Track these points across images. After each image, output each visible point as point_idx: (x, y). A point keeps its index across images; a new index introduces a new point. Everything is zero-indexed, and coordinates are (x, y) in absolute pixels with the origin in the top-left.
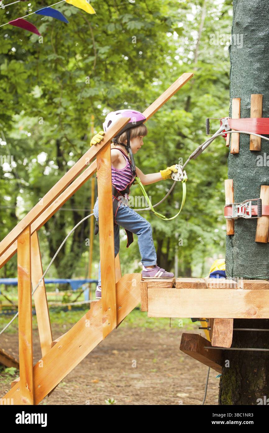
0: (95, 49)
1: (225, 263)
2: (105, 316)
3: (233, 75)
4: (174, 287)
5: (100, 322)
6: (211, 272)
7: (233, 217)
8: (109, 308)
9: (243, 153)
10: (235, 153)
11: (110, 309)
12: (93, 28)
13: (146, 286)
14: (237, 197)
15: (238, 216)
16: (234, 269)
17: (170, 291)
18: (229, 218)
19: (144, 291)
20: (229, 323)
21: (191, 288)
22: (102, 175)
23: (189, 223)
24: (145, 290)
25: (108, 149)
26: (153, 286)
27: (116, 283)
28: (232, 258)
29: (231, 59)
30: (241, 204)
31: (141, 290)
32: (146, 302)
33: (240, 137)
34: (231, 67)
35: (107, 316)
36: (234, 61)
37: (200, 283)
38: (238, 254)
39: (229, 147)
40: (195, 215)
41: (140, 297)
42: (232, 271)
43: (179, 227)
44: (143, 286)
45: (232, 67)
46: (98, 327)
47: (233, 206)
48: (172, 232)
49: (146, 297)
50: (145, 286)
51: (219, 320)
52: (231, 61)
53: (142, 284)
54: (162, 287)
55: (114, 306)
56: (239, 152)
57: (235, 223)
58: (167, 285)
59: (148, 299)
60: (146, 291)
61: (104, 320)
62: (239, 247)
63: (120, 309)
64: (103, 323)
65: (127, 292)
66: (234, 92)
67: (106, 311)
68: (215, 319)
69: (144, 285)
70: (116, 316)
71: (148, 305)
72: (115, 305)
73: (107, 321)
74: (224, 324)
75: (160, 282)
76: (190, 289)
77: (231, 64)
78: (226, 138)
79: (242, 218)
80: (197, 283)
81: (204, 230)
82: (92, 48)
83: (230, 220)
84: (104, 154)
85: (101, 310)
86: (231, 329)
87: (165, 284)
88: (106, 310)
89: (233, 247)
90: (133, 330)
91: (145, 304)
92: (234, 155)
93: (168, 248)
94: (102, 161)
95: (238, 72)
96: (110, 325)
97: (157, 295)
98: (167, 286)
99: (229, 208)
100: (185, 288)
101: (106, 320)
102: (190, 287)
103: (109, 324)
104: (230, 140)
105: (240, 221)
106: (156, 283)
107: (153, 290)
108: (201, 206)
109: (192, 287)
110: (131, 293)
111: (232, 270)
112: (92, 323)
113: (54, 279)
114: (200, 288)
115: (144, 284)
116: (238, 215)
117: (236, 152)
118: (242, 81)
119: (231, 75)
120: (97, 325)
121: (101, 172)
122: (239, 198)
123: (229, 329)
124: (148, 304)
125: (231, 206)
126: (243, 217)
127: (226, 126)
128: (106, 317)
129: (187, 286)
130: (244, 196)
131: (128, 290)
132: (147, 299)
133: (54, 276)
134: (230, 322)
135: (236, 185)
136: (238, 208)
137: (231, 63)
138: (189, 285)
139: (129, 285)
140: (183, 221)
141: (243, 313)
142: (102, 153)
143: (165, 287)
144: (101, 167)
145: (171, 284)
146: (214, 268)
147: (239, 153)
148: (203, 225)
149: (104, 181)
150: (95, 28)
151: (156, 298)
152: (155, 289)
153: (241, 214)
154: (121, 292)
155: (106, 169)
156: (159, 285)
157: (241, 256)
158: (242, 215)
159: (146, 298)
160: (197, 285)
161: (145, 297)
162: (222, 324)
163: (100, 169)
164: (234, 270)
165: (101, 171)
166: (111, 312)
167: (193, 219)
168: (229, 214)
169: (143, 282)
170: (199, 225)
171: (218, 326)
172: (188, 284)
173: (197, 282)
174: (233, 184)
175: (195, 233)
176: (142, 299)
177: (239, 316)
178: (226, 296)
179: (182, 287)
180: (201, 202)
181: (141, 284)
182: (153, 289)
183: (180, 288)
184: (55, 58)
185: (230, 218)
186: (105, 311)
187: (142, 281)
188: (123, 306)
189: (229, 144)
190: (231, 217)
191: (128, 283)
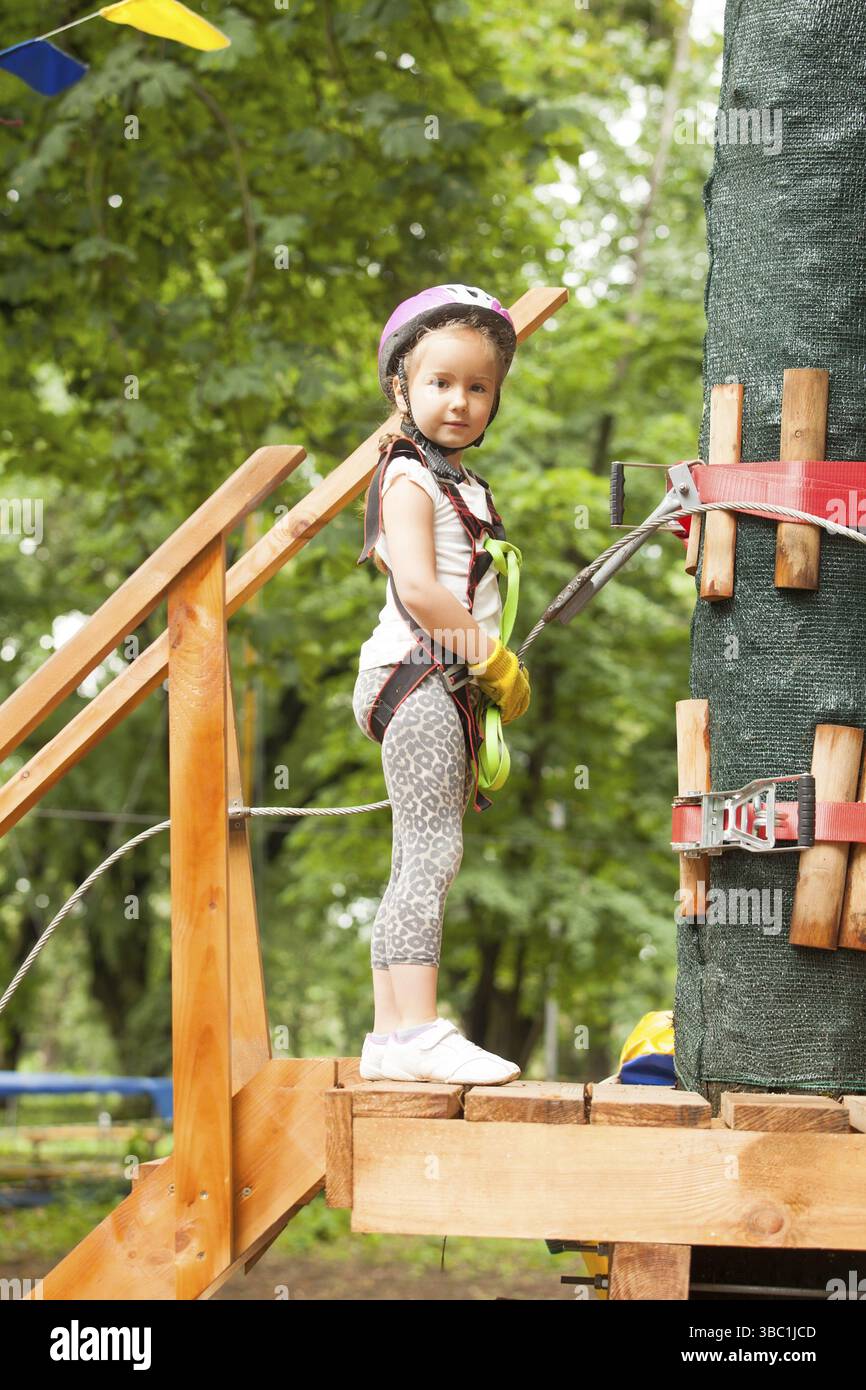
0: (252, 222)
1: (675, 1025)
2: (186, 1224)
3: (719, 296)
4: (460, 1115)
5: (167, 1246)
6: (625, 1061)
7: (703, 846)
8: (204, 1193)
9: (750, 596)
10: (718, 596)
11: (204, 1197)
12: (242, 142)
13: (348, 1110)
14: (721, 768)
15: (725, 842)
16: (708, 1049)
17: (443, 1131)
18: (688, 851)
19: (339, 1129)
20: (674, 1263)
21: (525, 1121)
22: (186, 670)
23: (600, 882)
24: (342, 1126)
25: (212, 570)
26: (373, 1107)
27: (233, 1094)
28: (697, 1006)
29: (711, 235)
30: (737, 797)
31: (328, 1123)
32: (346, 1173)
33: (737, 534)
34: (713, 264)
35: (193, 1222)
36: (721, 241)
37: (561, 1102)
38: (721, 989)
39: (697, 572)
40: (621, 851)
41: (325, 1154)
42: (700, 1059)
43: (561, 897)
44: (336, 1108)
45: (716, 266)
46: (159, 1267)
47: (705, 802)
48: (535, 913)
49: (347, 1152)
50: (344, 1108)
51: (635, 1249)
52: (710, 243)
53: (334, 1102)
54: (409, 1114)
55: (223, 1183)
56: (734, 593)
57: (713, 869)
58: (430, 1106)
59: (356, 1162)
60: (346, 1128)
61: (181, 1240)
62: (728, 967)
63: (247, 1194)
64: (179, 1249)
65: (275, 1131)
66: (718, 360)
67: (191, 1203)
68: (617, 1246)
69: (339, 1105)
70: (229, 1226)
71: (352, 1184)
72: (227, 1180)
73: (195, 1245)
74: (652, 1268)
75: (402, 1093)
76: (521, 1125)
77: (712, 253)
78: (686, 540)
79: (740, 851)
80: (549, 1102)
81: (653, 911)
82: (242, 221)
83: (695, 856)
84: (197, 586)
85: (171, 1198)
86: (679, 1287)
87: (423, 1102)
88: (189, 1198)
89: (703, 963)
90: (379, 1274)
91: (342, 1179)
92: (713, 604)
93: (520, 973)
94: (188, 616)
95: (736, 282)
96: (204, 1258)
97: (389, 1146)
98: (429, 1112)
99: (690, 812)
100: (499, 1121)
101: (188, 1243)
102: (523, 1118)
103: (201, 1255)
104: (700, 548)
105: (732, 862)
106: (386, 1098)
107: (376, 1125)
108: (645, 822)
109: (529, 1117)
110: (293, 1133)
111: (700, 1052)
112: (136, 1249)
113: (103, 1078)
114: (560, 1123)
115: (338, 1099)
116: (725, 838)
117: (720, 594)
118: (752, 320)
119: (711, 294)
120: (154, 1260)
121: (185, 658)
122: (729, 775)
123: (674, 1287)
124: (355, 1181)
125: (696, 802)
126: (742, 845)
127: (685, 492)
128: (189, 1226)
129: (508, 1111)
130: (747, 766)
131: (281, 1124)
132: (349, 1160)
133: (105, 1066)
134: (679, 1260)
135: (720, 721)
136: (726, 812)
137: (712, 251)
138: (519, 1109)
139: (285, 1104)
140: (574, 874)
141: (727, 1226)
142: (188, 582)
143: (423, 1113)
144: (184, 640)
145: (446, 1101)
146: (638, 1047)
147: (732, 598)
148: (652, 892)
149: (197, 692)
150: (251, 143)
151: (387, 1157)
152: (383, 1120)
153: (733, 834)
154: (253, 1132)
155: (202, 648)
156: (400, 1107)
157: (734, 1000)
158: (739, 838)
159: (346, 1154)
160: (548, 1111)
161: (342, 1150)
162: (646, 1264)
163: (179, 647)
164: (705, 1055)
165: (184, 654)
166: (211, 1207)
167: (612, 869)
168: (688, 835)
169: (334, 1094)
170: (636, 891)
171: (631, 1276)
172: (512, 1104)
173: (552, 1098)
174: (710, 718)
175: (622, 919)
176: (333, 1162)
177: (713, 1234)
178: (661, 1153)
179: (490, 1117)
180: (646, 808)
181: (327, 1100)
182: (373, 1119)
183: (483, 1119)
184: (102, 255)
185: (692, 851)
186: (186, 1204)
187: (335, 1090)
188: (259, 1186)
189: (698, 563)
190: (698, 845)
191: (279, 1097)
